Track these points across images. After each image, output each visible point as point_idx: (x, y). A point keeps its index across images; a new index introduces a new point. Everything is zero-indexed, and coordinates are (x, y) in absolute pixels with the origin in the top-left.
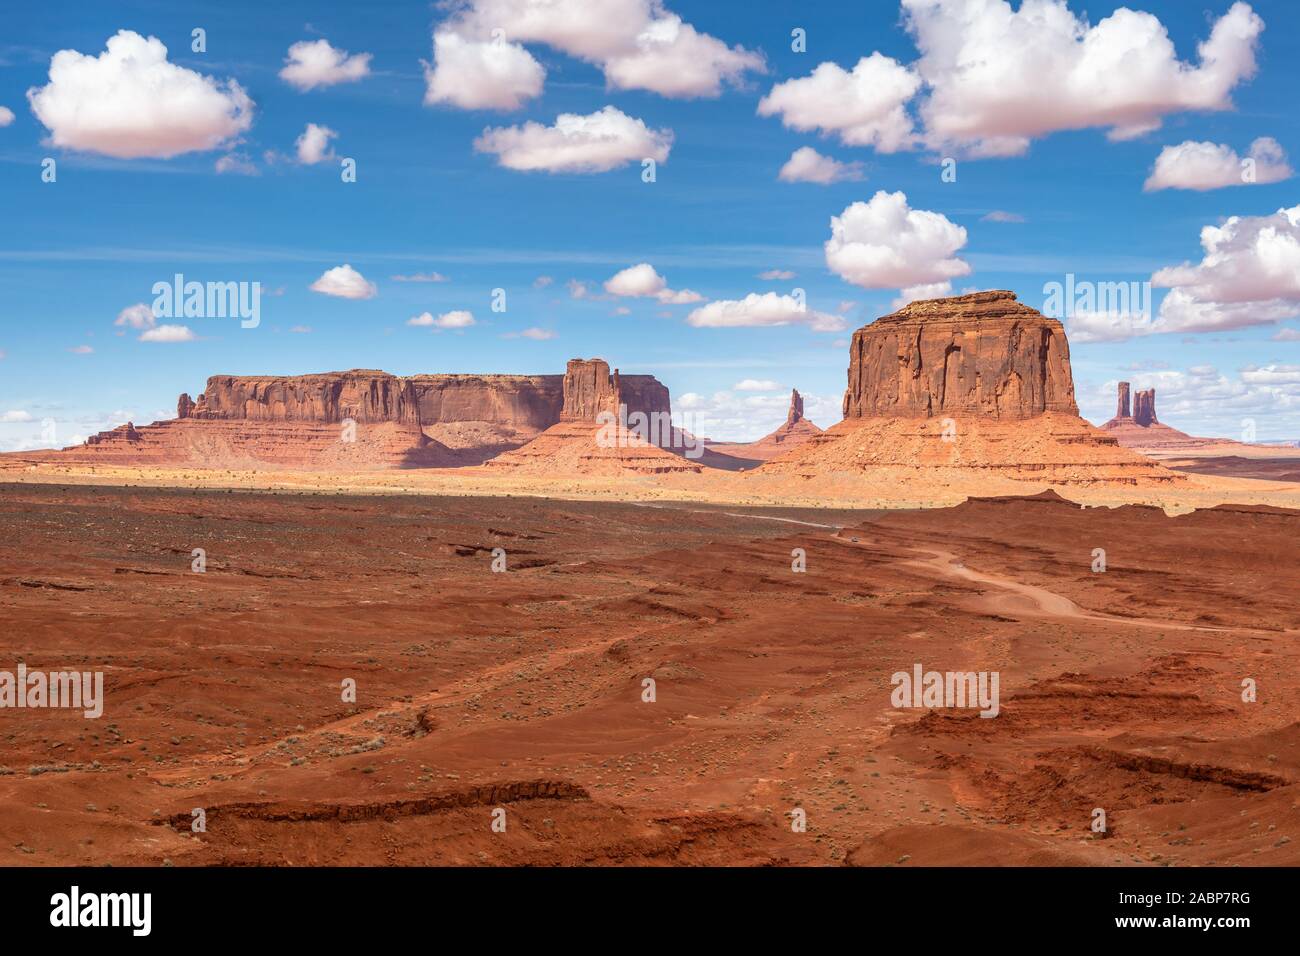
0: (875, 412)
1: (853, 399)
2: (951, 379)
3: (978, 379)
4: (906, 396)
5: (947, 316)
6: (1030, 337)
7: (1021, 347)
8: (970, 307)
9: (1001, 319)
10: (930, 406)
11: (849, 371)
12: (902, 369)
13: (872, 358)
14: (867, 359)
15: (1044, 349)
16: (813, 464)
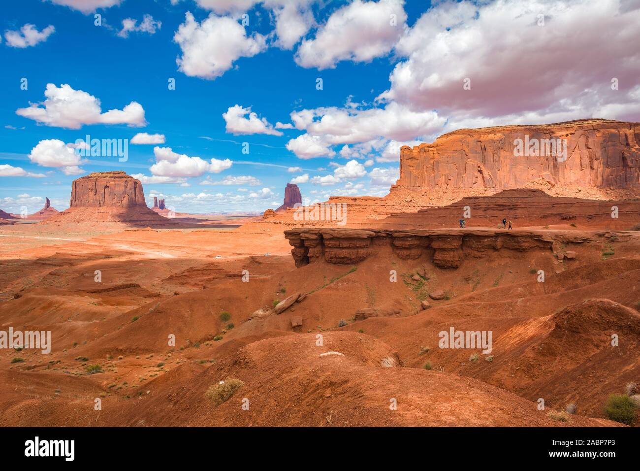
0: (81, 205)
1: (73, 201)
2: (106, 196)
3: (115, 196)
4: (92, 201)
5: (104, 177)
6: (130, 185)
7: (128, 187)
8: (112, 175)
9: (122, 179)
10: (100, 203)
11: (72, 193)
12: (90, 193)
13: (80, 189)
14: (78, 189)
15: (135, 188)
16: (60, 221)
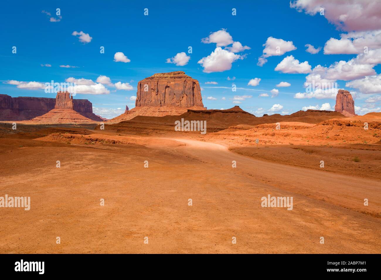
0: (145, 105)
1: (138, 101)
2: (167, 96)
3: (175, 96)
4: (154, 100)
5: (165, 78)
6: (189, 84)
7: (187, 87)
8: (172, 75)
9: (181, 79)
10: (161, 103)
11: (137, 93)
12: (152, 92)
14: (142, 89)
15: (193, 88)
